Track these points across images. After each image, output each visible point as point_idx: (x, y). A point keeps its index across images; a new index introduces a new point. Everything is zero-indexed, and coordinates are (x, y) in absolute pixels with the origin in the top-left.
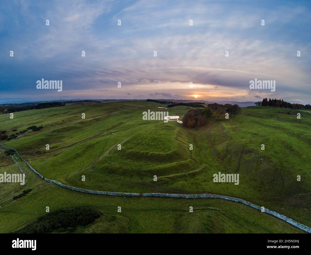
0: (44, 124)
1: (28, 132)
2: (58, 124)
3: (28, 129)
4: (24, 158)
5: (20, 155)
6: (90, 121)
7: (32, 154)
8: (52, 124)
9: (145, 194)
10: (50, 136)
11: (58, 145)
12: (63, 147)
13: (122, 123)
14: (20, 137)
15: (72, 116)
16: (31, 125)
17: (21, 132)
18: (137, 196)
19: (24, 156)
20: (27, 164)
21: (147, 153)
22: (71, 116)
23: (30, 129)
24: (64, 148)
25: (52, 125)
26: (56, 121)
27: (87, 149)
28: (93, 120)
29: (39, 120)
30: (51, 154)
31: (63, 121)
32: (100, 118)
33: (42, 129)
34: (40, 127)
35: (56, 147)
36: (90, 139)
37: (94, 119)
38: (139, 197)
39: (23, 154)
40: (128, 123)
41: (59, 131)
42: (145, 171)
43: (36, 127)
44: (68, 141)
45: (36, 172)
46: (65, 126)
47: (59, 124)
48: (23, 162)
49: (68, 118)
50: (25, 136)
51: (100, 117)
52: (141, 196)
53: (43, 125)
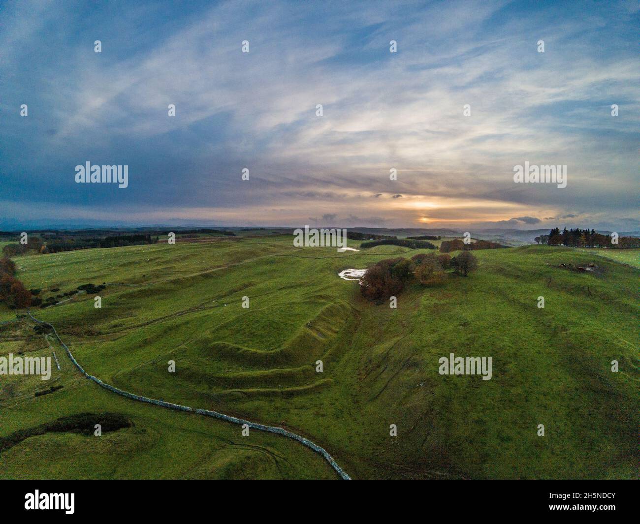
0: (108, 281)
1: (77, 294)
2: (134, 281)
3: (79, 288)
4: (65, 340)
5: (59, 334)
6: (193, 278)
7: (78, 335)
8: (123, 282)
9: (199, 410)
10: (115, 304)
11: (123, 322)
12: (131, 327)
13: (250, 284)
14: (63, 304)
15: (162, 267)
16: (85, 281)
17: (66, 294)
18: (189, 411)
19: (65, 337)
20: (66, 350)
21: (238, 349)
22: (159, 268)
23: (81, 290)
24: (134, 327)
25: (122, 284)
26: (130, 277)
27: (166, 332)
28: (200, 275)
29: (102, 272)
30: (108, 336)
31: (144, 276)
32: (213, 272)
33: (103, 291)
34: (100, 286)
35: (121, 325)
36: (181, 314)
37: (202, 275)
38: (191, 412)
39: (64, 333)
40: (261, 286)
41: (131, 296)
42: (219, 378)
43: (93, 286)
44: (144, 315)
45: (76, 363)
46: (145, 286)
47: (136, 283)
48: (61, 347)
49: (154, 271)
50: (72, 302)
51: (213, 270)
52: (194, 412)
53: (106, 283)
